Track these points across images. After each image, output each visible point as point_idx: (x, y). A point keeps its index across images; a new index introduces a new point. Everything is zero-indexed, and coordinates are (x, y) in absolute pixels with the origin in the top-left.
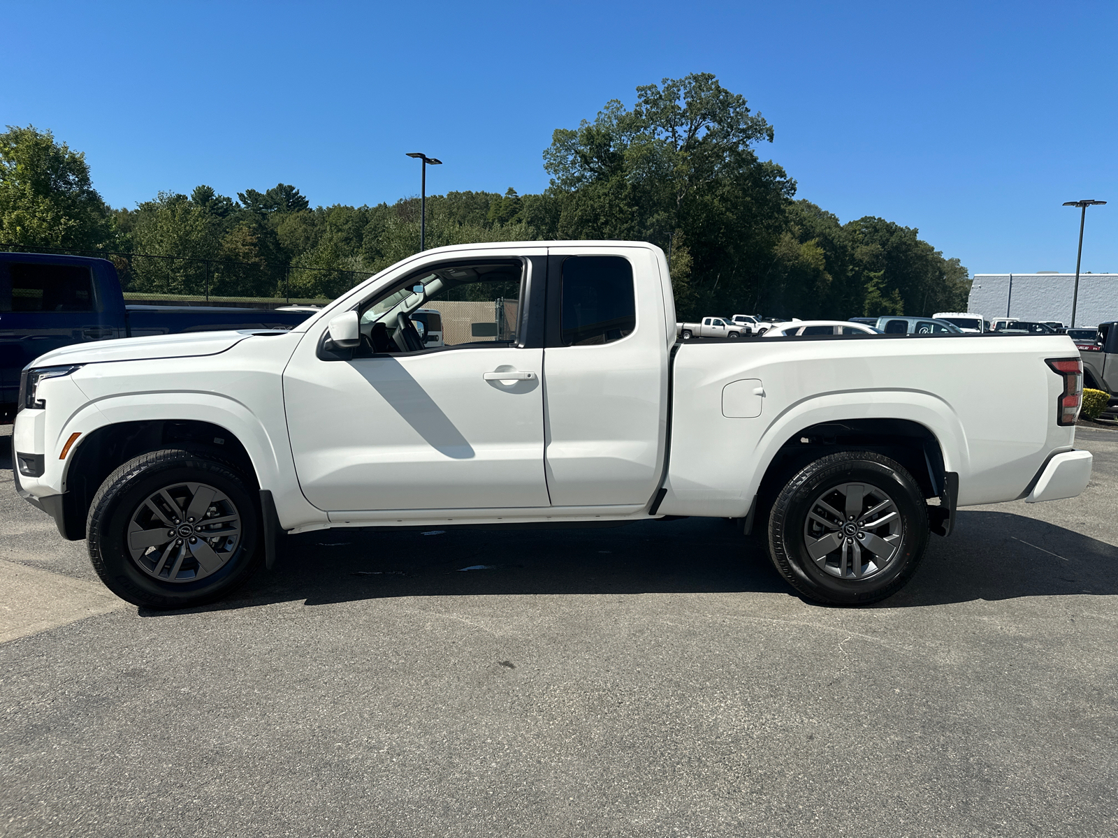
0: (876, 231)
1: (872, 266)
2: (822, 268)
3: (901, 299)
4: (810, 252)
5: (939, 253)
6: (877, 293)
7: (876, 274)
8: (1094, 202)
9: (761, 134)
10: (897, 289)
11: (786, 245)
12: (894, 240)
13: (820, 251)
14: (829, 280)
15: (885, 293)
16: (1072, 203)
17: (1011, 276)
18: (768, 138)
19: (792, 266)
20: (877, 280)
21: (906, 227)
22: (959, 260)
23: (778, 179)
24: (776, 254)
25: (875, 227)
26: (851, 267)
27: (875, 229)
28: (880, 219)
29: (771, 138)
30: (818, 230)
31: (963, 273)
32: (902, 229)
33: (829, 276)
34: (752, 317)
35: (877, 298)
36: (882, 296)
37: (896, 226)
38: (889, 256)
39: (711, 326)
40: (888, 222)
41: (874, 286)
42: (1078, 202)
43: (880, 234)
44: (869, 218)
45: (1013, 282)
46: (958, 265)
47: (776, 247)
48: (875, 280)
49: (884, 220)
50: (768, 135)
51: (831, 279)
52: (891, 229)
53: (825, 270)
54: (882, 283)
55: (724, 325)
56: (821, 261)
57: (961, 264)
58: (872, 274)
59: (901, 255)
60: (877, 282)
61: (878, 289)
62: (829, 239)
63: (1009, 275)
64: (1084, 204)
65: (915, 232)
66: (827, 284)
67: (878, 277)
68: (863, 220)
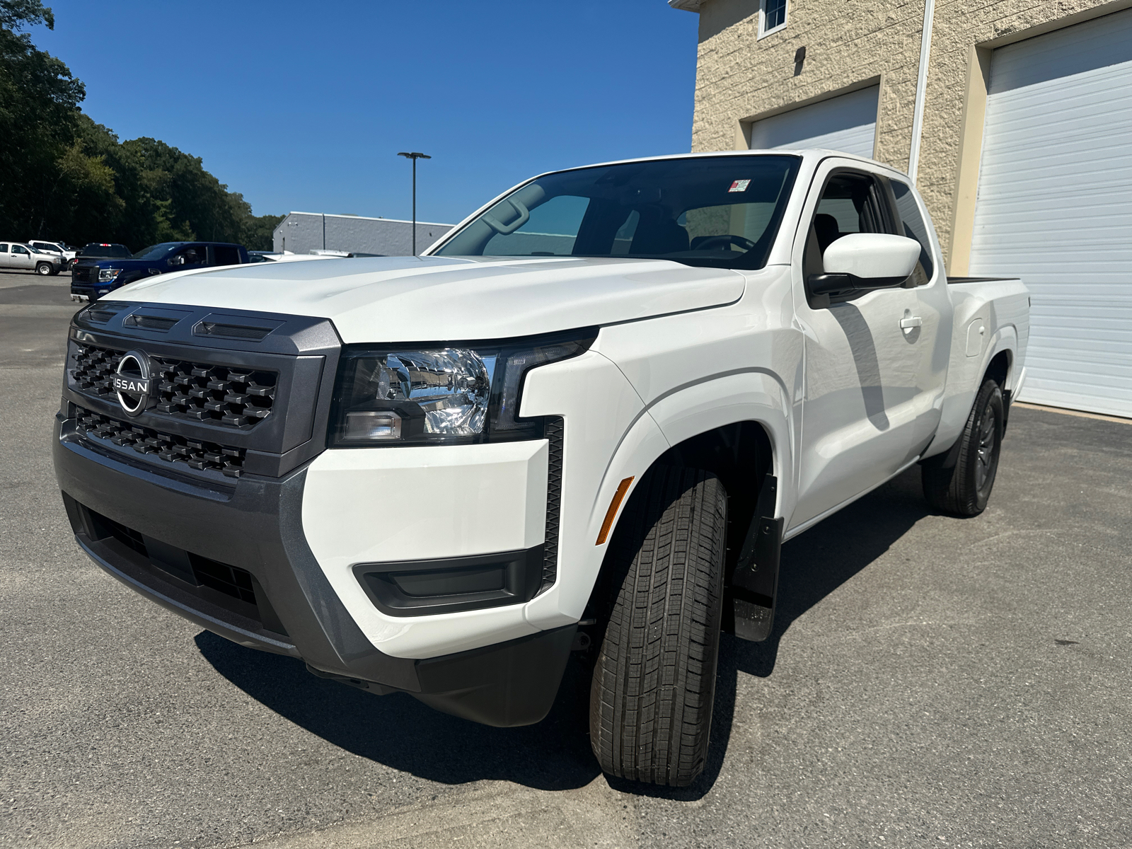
0: (158, 154)
1: (159, 194)
2: (111, 191)
3: (193, 232)
4: (99, 172)
5: (225, 186)
6: (166, 225)
7: (163, 203)
8: (422, 156)
9: (36, 16)
10: (187, 221)
11: (71, 159)
12: (179, 167)
13: (108, 170)
14: (122, 206)
15: (175, 224)
16: (406, 155)
17: (324, 217)
18: (47, 23)
19: (81, 186)
20: (164, 210)
21: (189, 155)
22: (242, 196)
23: (60, 77)
24: (61, 168)
25: (156, 151)
26: (142, 193)
27: (157, 153)
28: (160, 142)
29: (51, 24)
30: (100, 146)
31: (247, 209)
32: (186, 157)
33: (121, 200)
34: (56, 244)
35: (167, 229)
36: (173, 227)
37: (180, 152)
38: (174, 184)
39: (9, 253)
40: (170, 147)
41: (163, 216)
42: (410, 153)
43: (164, 159)
44: (147, 139)
45: (326, 221)
46: (242, 200)
47: (60, 161)
48: (163, 210)
49: (165, 144)
50: (46, 20)
51: (124, 204)
52: (174, 155)
53: (114, 193)
54: (171, 213)
55: (29, 254)
56: (109, 182)
57: (245, 200)
58: (159, 203)
59: (189, 184)
60: (165, 212)
61: (168, 219)
62: (116, 158)
63: (321, 215)
64: (414, 156)
65: (199, 161)
66: (120, 211)
67: (166, 207)
68: (140, 140)
